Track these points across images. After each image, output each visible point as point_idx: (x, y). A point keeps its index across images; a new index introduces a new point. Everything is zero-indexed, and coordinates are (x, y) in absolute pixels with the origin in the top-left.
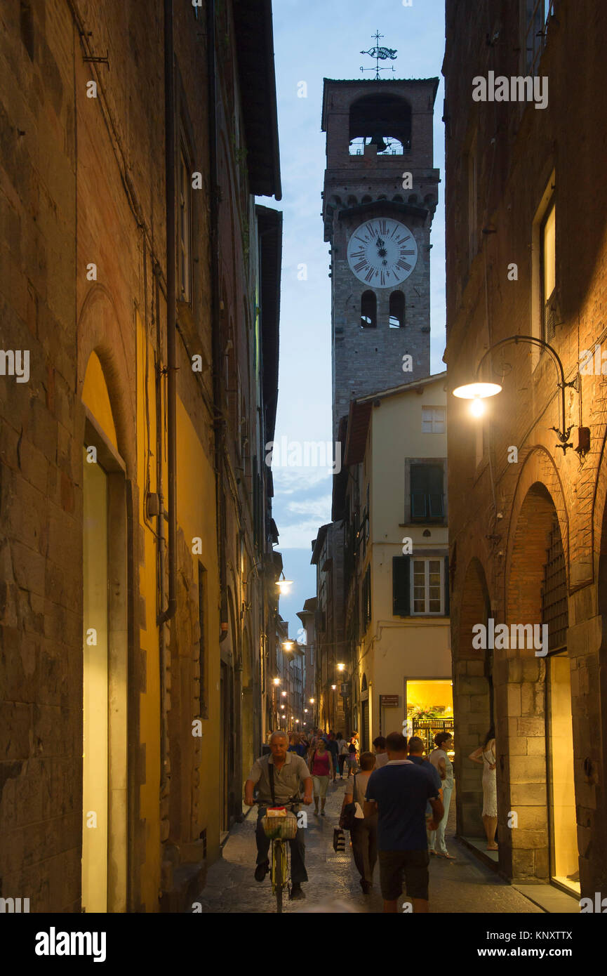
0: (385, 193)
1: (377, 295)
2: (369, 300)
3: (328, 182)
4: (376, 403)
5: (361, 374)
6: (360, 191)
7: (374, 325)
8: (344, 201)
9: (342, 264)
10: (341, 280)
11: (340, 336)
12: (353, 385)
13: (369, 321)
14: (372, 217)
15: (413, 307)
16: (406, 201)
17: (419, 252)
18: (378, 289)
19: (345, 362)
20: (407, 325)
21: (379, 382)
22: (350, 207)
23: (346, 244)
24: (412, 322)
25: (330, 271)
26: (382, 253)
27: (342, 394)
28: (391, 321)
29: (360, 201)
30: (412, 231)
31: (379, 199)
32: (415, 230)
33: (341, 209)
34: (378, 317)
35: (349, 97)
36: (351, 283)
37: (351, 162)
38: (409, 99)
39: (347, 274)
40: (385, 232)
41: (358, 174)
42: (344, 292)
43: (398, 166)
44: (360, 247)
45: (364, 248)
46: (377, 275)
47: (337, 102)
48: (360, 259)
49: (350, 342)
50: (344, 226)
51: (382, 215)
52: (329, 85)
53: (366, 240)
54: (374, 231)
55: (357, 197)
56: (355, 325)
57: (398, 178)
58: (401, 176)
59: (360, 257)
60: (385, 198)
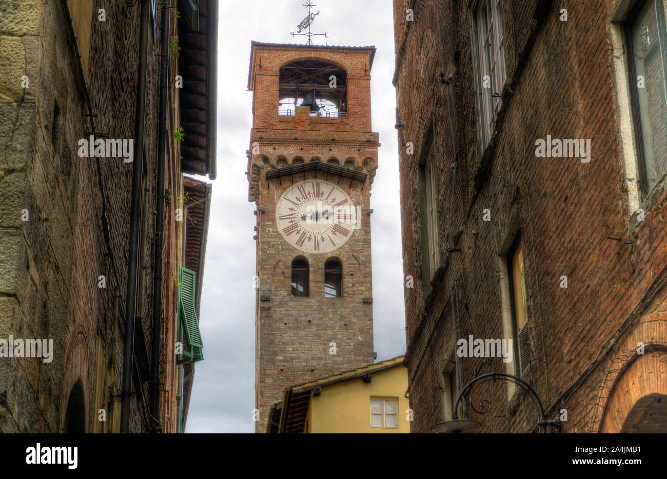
0: (317, 155)
1: (310, 261)
2: (300, 263)
3: (254, 142)
4: (315, 392)
5: (291, 349)
6: (291, 152)
7: (306, 294)
8: (273, 161)
9: (269, 226)
10: (268, 243)
11: (266, 305)
12: (282, 361)
13: (301, 289)
14: (305, 178)
15: (352, 275)
16: (342, 163)
18: (311, 254)
19: (273, 334)
20: (345, 295)
21: (313, 359)
22: (280, 167)
23: (274, 205)
24: (350, 292)
25: (255, 233)
27: (268, 372)
28: (328, 290)
29: (290, 161)
30: (349, 194)
31: (311, 161)
32: (353, 193)
33: (270, 169)
34: (312, 285)
35: (279, 60)
36: (280, 247)
37: (281, 122)
38: (344, 65)
39: (276, 237)
40: (318, 195)
41: (287, 135)
42: (271, 256)
43: (333, 129)
44: (290, 209)
45: (294, 210)
46: (309, 239)
47: (266, 64)
48: (290, 222)
49: (278, 312)
50: (272, 187)
51: (315, 177)
52: (258, 47)
53: (298, 202)
54: (307, 193)
55: (288, 157)
56: (284, 293)
57: (333, 140)
58: (336, 138)
59: (290, 220)
60: (319, 160)
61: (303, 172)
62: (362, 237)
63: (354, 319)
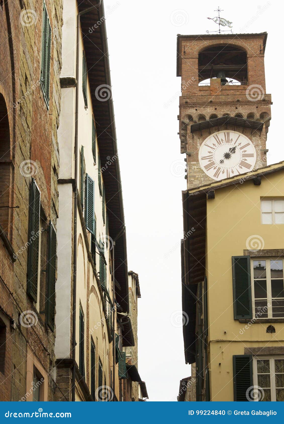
0: (227, 113)
6: (208, 112)
8: (196, 119)
9: (194, 165)
10: (194, 177)
14: (218, 130)
16: (245, 118)
17: (257, 155)
22: (201, 122)
23: (197, 150)
26: (227, 156)
29: (208, 118)
30: (251, 139)
31: (223, 116)
32: (254, 138)
33: (194, 124)
35: (198, 47)
36: (202, 179)
37: (200, 90)
38: (245, 48)
39: (199, 172)
40: (228, 141)
41: (205, 99)
43: (238, 93)
44: (209, 152)
45: (212, 153)
46: (223, 173)
47: (188, 50)
48: (209, 161)
51: (226, 129)
52: (181, 39)
53: (214, 147)
54: (220, 140)
55: (206, 115)
57: (238, 101)
58: (240, 100)
59: (209, 160)
60: (228, 115)
61: (217, 126)
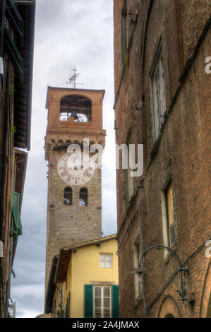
0: (77, 139)
1: (73, 189)
2: (68, 189)
3: (47, 133)
4: (74, 250)
5: (63, 230)
6: (65, 138)
7: (71, 204)
8: (57, 142)
9: (54, 172)
10: (54, 180)
11: (52, 209)
12: (59, 235)
13: (68, 201)
15: (92, 195)
18: (73, 185)
19: (55, 223)
20: (89, 205)
21: (73, 234)
22: (59, 145)
23: (57, 162)
24: (92, 203)
25: (47, 175)
27: (52, 240)
28: (81, 202)
29: (64, 142)
31: (74, 142)
33: (55, 145)
34: (73, 200)
35: (60, 95)
36: (59, 182)
37: (60, 124)
38: (90, 98)
39: (57, 177)
41: (64, 130)
42: (55, 186)
43: (85, 127)
47: (54, 97)
49: (57, 212)
50: (56, 154)
52: (50, 89)
55: (63, 140)
56: (60, 203)
57: (85, 133)
62: (97, 178)
63: (93, 216)
